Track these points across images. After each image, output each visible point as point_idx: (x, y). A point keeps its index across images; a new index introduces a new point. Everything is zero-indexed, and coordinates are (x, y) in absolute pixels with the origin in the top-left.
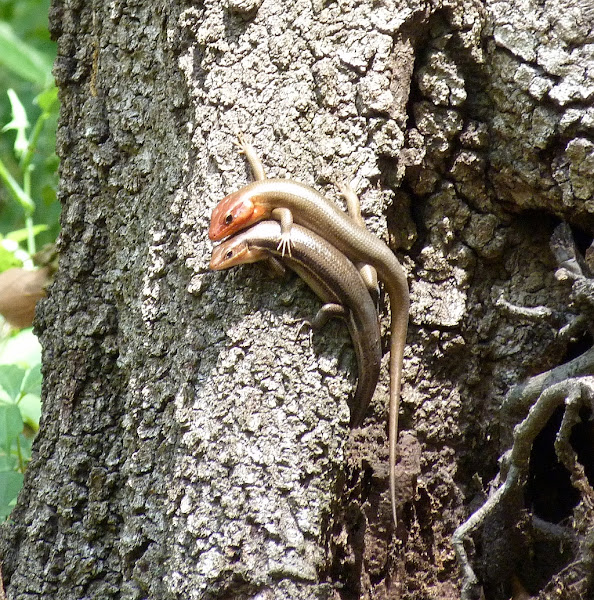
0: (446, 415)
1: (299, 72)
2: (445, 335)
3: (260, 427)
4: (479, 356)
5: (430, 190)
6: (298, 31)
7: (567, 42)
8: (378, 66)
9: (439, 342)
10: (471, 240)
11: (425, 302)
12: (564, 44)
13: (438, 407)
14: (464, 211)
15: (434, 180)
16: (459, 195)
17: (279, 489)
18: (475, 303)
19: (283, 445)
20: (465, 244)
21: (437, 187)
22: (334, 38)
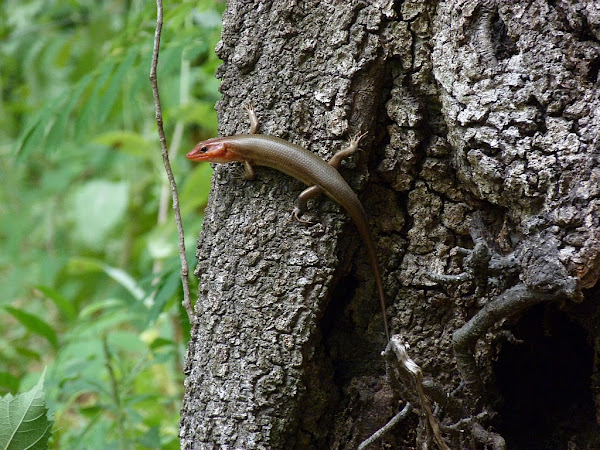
0: (439, 350)
1: (280, 110)
2: (429, 292)
3: (227, 373)
4: (462, 306)
5: (408, 188)
6: (280, 80)
7: (470, 78)
8: (339, 102)
9: (425, 297)
10: (446, 222)
11: (412, 269)
12: (468, 80)
13: (430, 344)
14: (437, 201)
15: (409, 181)
16: (430, 191)
17: (236, 418)
18: (455, 268)
19: (243, 386)
20: (443, 225)
21: (413, 186)
22: (311, 83)
